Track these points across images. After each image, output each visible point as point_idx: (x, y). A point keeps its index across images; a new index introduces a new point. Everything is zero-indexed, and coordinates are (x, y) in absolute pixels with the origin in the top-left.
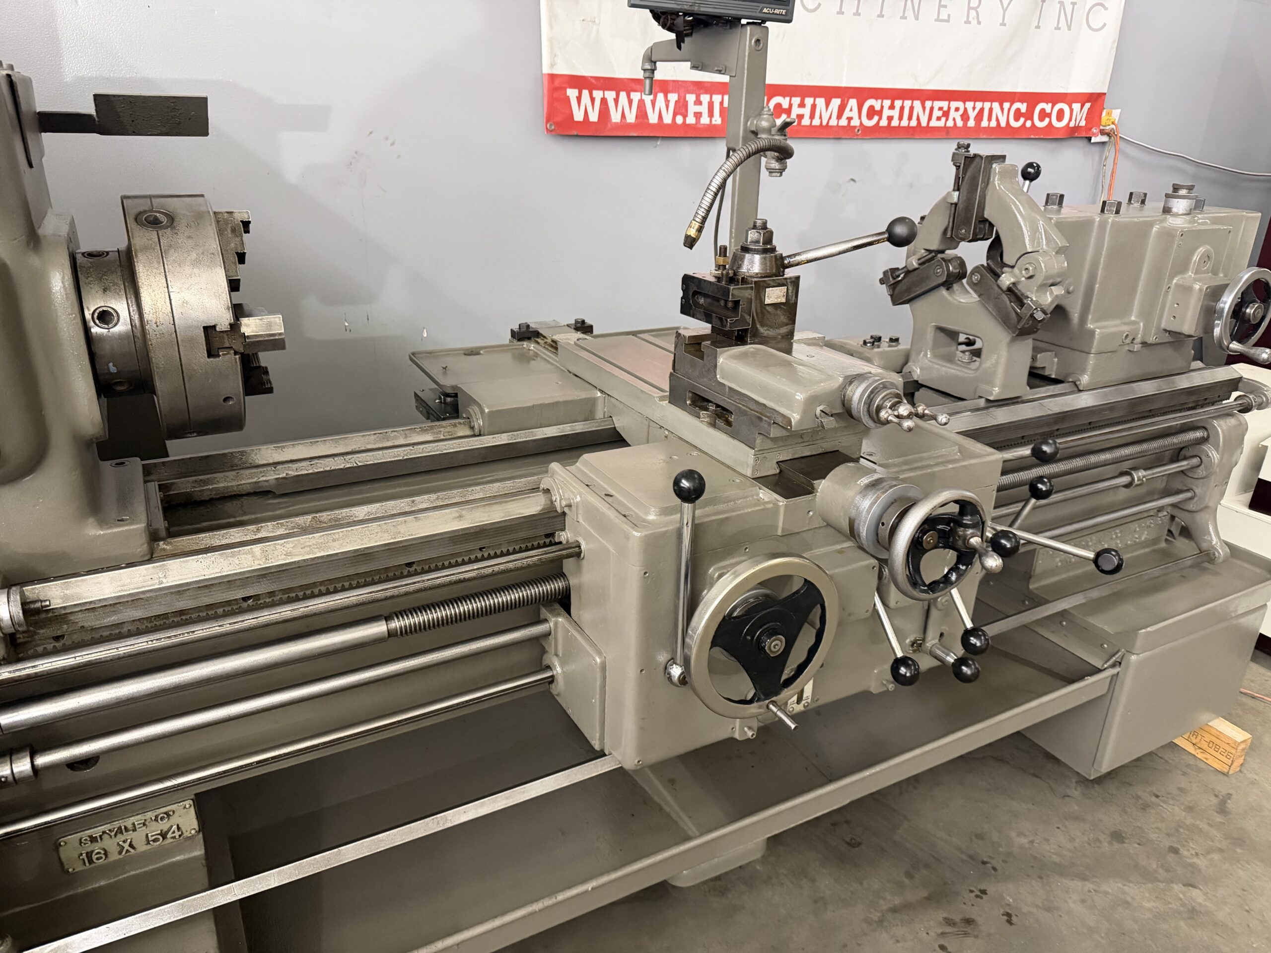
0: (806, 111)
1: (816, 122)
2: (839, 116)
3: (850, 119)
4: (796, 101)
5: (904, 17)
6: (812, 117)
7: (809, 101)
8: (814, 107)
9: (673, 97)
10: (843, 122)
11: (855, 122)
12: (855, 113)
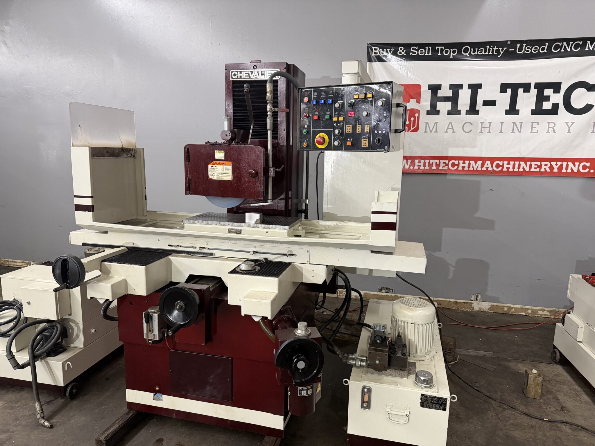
4: (461, 162)
7: (467, 162)
8: (469, 164)
12: (490, 166)
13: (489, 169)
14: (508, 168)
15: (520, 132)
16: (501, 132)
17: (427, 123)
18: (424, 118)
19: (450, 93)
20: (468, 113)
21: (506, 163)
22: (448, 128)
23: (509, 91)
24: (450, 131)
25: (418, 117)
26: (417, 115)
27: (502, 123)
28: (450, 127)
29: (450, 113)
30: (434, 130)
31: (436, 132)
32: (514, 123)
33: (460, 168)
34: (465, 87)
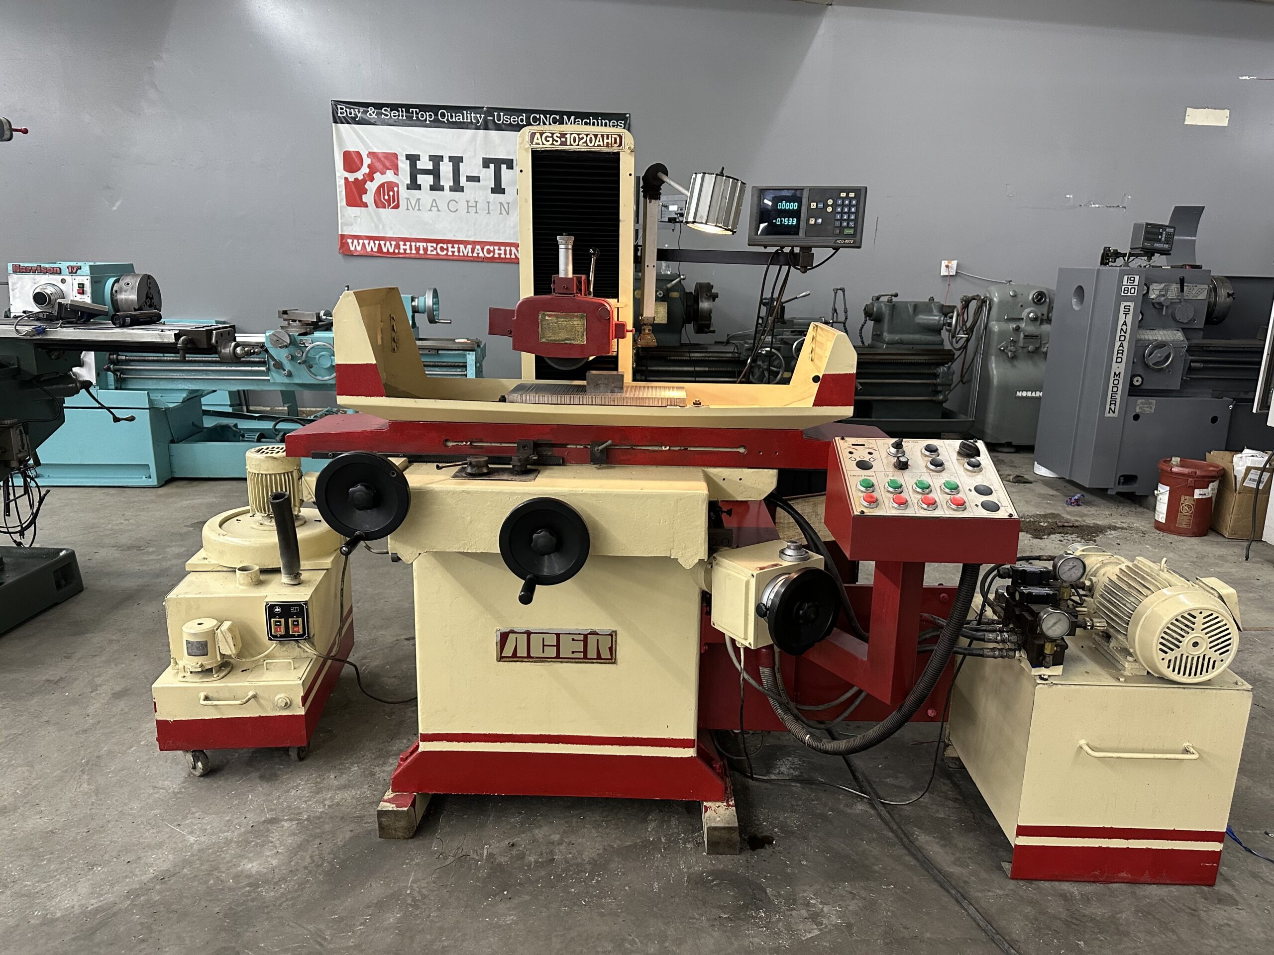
0: (456, 249)
1: (461, 254)
2: (473, 252)
3: (478, 254)
4: (450, 246)
5: (501, 213)
6: (459, 252)
7: (456, 246)
8: (459, 248)
9: (394, 243)
10: (475, 255)
11: (481, 255)
12: (480, 251)
13: (480, 255)
14: (500, 254)
15: (508, 213)
16: (489, 213)
17: (408, 199)
18: (404, 193)
19: (430, 166)
20: (452, 189)
21: (496, 248)
22: (432, 206)
23: (492, 166)
24: (435, 209)
25: (398, 192)
26: (396, 189)
27: (489, 203)
28: (434, 204)
29: (432, 188)
30: (417, 208)
31: (419, 210)
32: (501, 203)
33: (450, 253)
34: (446, 160)
